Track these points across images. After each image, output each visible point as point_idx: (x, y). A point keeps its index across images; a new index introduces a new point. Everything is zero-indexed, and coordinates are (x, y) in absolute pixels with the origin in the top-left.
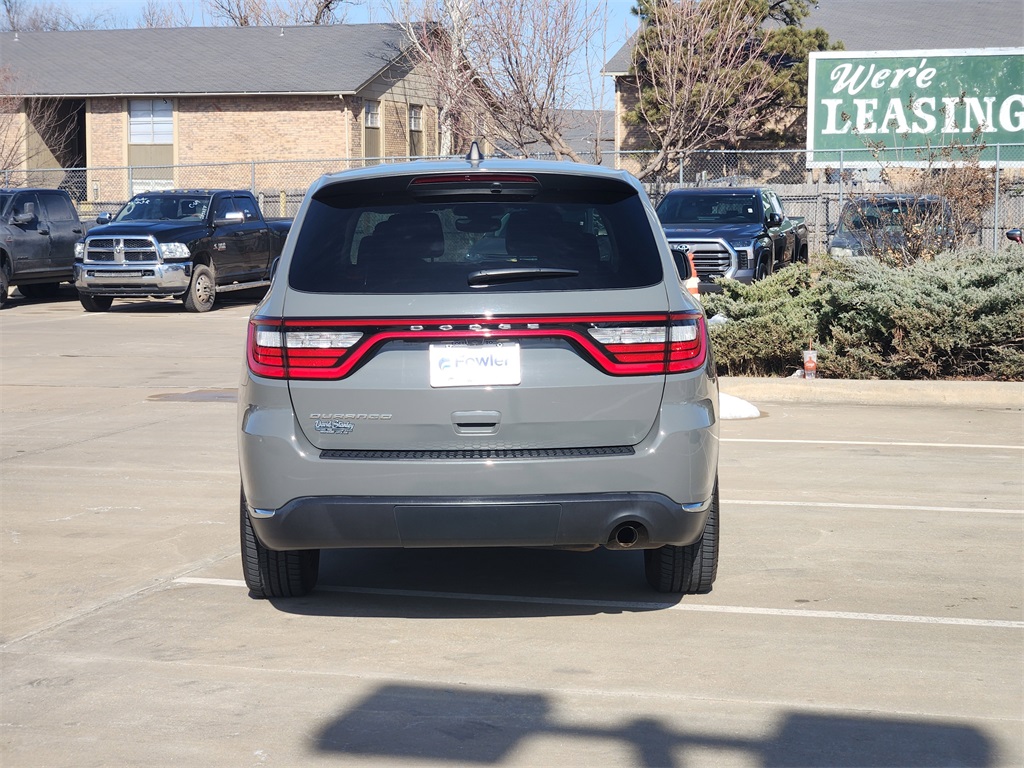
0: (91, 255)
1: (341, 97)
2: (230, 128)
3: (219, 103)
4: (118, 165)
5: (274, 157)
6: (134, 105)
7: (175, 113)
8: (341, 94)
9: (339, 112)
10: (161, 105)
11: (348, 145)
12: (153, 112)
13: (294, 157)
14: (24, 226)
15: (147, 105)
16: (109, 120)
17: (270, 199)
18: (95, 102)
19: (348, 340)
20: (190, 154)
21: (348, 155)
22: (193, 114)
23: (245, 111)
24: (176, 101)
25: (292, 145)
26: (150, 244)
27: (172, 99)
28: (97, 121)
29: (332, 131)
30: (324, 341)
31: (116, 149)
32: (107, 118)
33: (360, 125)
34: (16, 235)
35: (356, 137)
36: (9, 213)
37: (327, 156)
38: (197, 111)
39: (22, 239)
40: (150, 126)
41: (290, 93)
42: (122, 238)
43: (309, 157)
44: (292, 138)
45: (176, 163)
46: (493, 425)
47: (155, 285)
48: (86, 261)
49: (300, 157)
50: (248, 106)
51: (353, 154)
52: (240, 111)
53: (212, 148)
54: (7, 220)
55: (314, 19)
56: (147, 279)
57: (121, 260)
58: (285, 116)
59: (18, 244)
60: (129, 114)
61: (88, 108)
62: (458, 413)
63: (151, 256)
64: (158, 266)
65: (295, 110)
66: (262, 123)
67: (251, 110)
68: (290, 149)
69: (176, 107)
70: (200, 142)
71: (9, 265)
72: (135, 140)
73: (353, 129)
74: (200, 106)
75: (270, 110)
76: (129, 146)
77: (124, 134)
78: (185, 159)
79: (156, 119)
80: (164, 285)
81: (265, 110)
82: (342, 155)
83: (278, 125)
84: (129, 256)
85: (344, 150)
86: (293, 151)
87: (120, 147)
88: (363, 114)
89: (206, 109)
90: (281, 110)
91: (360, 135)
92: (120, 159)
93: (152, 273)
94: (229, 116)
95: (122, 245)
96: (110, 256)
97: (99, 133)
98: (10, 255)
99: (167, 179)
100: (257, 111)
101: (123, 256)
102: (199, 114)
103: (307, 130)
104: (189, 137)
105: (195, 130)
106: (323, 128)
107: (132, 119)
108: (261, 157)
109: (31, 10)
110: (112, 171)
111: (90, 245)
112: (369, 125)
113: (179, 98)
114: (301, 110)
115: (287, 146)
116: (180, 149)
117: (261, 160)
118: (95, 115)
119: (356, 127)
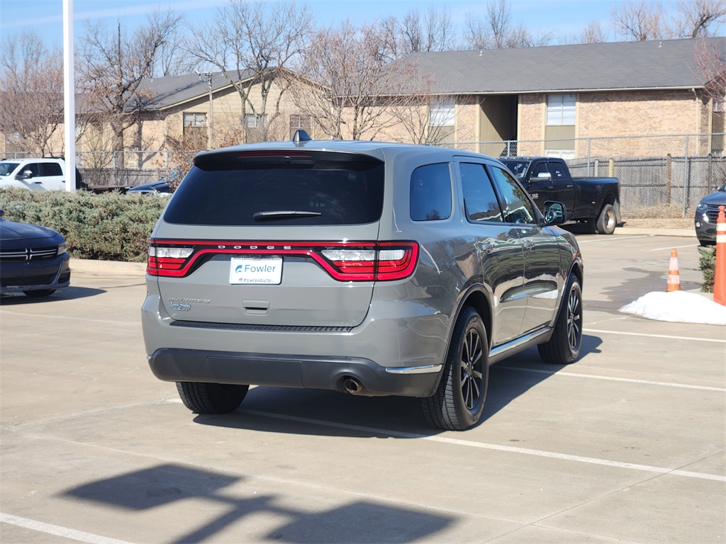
1: (693, 90)
2: (614, 114)
3: (608, 95)
4: (538, 139)
5: (645, 134)
6: (551, 98)
7: (578, 104)
8: (693, 88)
9: (692, 101)
10: (568, 98)
11: (698, 125)
12: (563, 102)
13: (659, 133)
15: (559, 98)
16: (533, 109)
17: (603, 164)
18: (524, 97)
19: (186, 253)
20: (586, 132)
21: (698, 131)
22: (590, 104)
23: (625, 101)
24: (578, 95)
25: (657, 125)
27: (576, 93)
28: (525, 110)
29: (687, 115)
30: (177, 254)
31: (537, 129)
32: (532, 107)
33: (708, 110)
35: (704, 119)
37: (682, 133)
38: (592, 101)
40: (560, 113)
41: (657, 88)
43: (669, 133)
44: (658, 120)
45: (577, 136)
46: (266, 309)
49: (663, 134)
50: (628, 98)
51: (702, 131)
52: (622, 101)
53: (601, 128)
55: (692, 34)
58: (653, 104)
60: (547, 104)
61: (520, 100)
62: (244, 301)
65: (661, 100)
66: (637, 110)
67: (629, 101)
68: (656, 128)
69: (578, 99)
70: (593, 123)
72: (551, 123)
73: (702, 113)
74: (594, 98)
75: (643, 100)
76: (546, 127)
77: (543, 119)
78: (583, 135)
79: (565, 108)
81: (639, 100)
82: (693, 132)
83: (648, 111)
85: (695, 129)
86: (659, 129)
87: (540, 127)
88: (711, 102)
89: (599, 101)
90: (651, 100)
91: (708, 117)
92: (539, 136)
94: (615, 105)
97: (526, 118)
99: (570, 149)
100: (634, 101)
102: (594, 104)
103: (669, 114)
104: (586, 120)
105: (591, 115)
106: (680, 113)
107: (549, 108)
108: (636, 133)
109: (511, 33)
110: (533, 144)
112: (716, 110)
113: (581, 93)
114: (665, 100)
115: (654, 126)
116: (580, 128)
117: (635, 135)
118: (524, 105)
119: (704, 111)
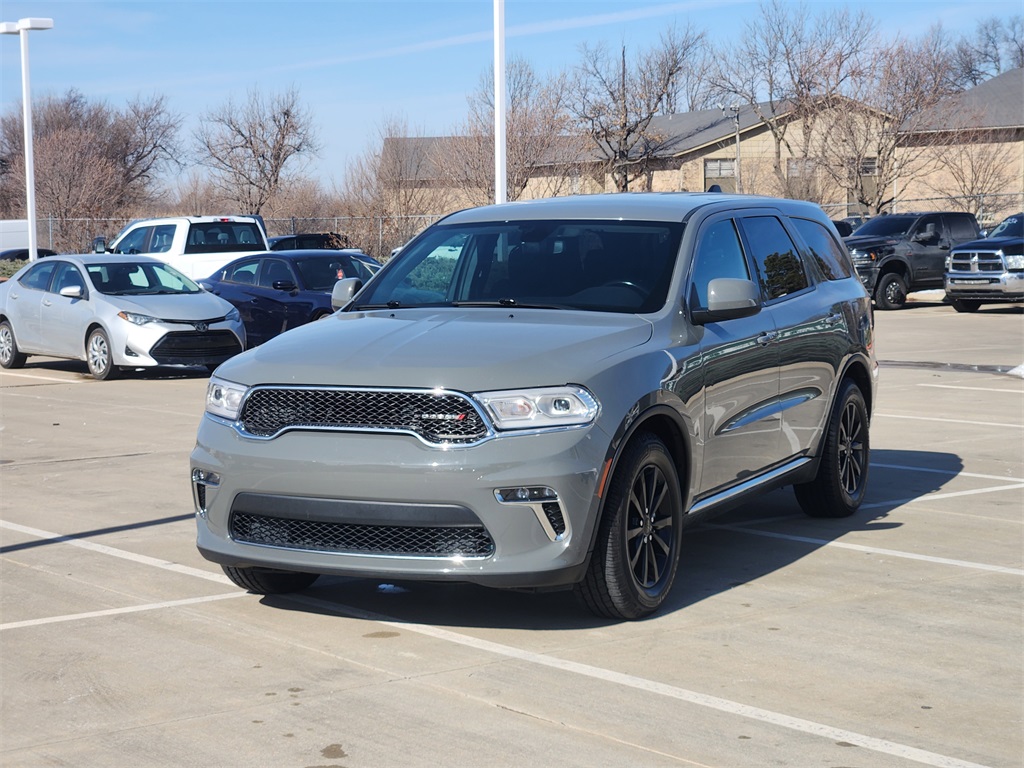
0: (955, 266)
14: (924, 243)
26: (998, 257)
34: (917, 250)
36: (912, 232)
39: (922, 253)
42: (976, 252)
47: (1000, 291)
48: (951, 270)
54: (910, 238)
56: (994, 286)
57: (976, 269)
59: (918, 257)
63: (999, 267)
64: (1005, 276)
71: (909, 274)
80: (1008, 291)
84: (981, 266)
93: (998, 281)
95: (976, 258)
96: (967, 267)
98: (909, 266)
101: (977, 267)
111: (954, 258)
